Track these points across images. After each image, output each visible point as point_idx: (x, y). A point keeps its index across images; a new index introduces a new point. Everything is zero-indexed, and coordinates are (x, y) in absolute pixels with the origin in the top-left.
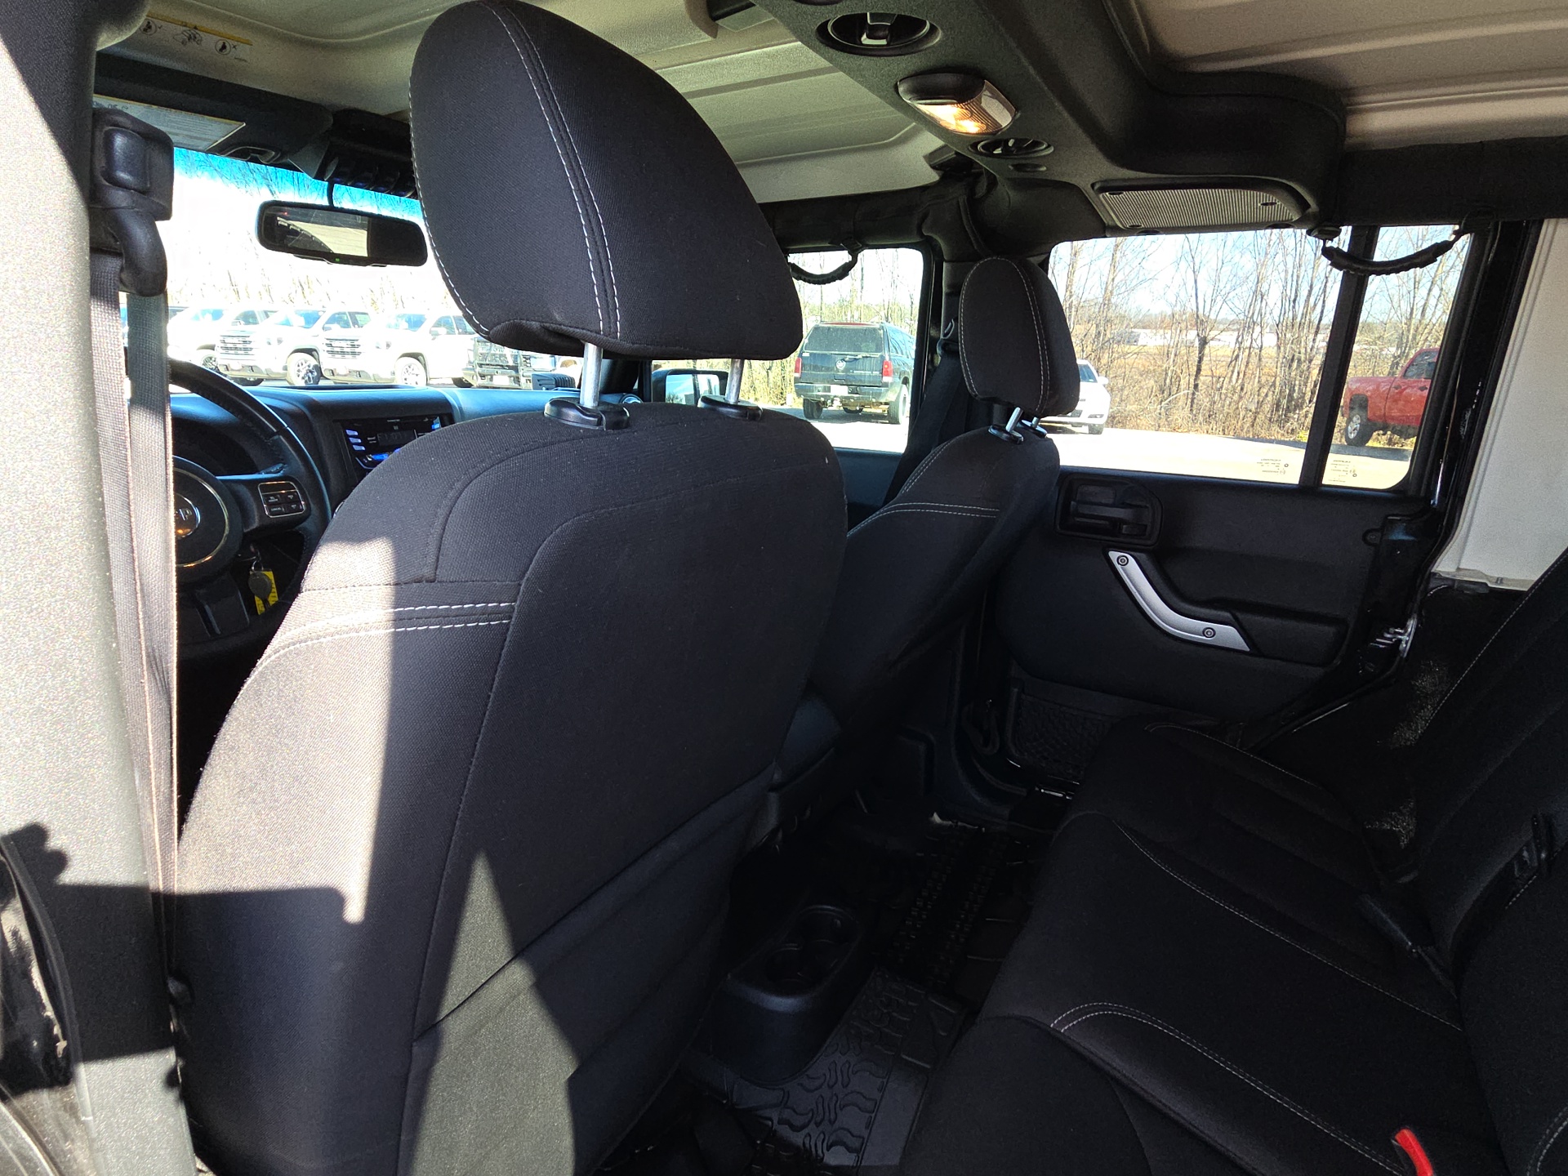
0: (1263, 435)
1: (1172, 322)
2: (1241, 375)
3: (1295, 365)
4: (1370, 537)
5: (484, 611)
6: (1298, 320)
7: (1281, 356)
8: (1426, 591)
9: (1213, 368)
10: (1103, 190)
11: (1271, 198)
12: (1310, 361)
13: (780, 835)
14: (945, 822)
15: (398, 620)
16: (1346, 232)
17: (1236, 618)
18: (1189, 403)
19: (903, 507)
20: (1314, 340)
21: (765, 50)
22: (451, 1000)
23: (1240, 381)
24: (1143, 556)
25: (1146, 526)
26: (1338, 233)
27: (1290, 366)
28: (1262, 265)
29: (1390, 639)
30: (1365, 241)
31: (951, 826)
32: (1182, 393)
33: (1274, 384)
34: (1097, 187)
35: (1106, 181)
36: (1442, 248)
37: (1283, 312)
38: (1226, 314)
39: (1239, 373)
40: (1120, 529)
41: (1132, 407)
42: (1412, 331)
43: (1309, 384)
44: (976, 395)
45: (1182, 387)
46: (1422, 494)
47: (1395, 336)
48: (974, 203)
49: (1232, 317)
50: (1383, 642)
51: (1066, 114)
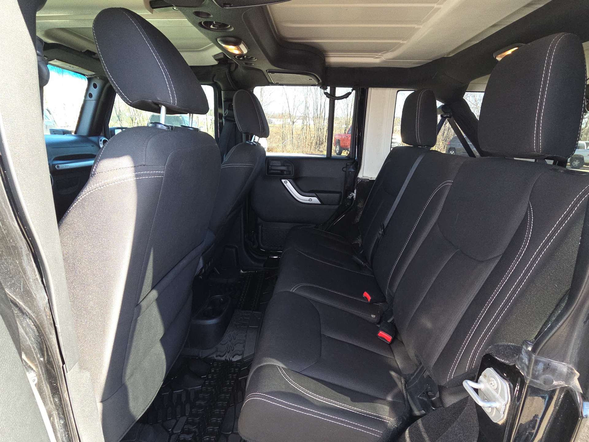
0: (314, 153)
1: (282, 116)
2: (305, 134)
3: (320, 130)
4: (344, 169)
5: (158, 173)
6: (319, 116)
7: (316, 128)
8: (357, 182)
9: (297, 132)
10: (269, 72)
11: (311, 78)
12: (324, 129)
13: (203, 270)
14: (244, 272)
15: (137, 176)
16: (329, 88)
17: (316, 195)
18: (291, 143)
19: (226, 166)
20: (324, 122)
21: (168, 19)
22: (142, 297)
23: (305, 136)
24: (291, 180)
25: (291, 171)
26: (327, 88)
27: (318, 131)
28: (306, 98)
29: (351, 196)
30: (333, 91)
31: (247, 273)
32: (289, 140)
33: (315, 137)
34: (268, 71)
35: (270, 70)
36: (349, 94)
37: (314, 114)
38: (299, 114)
39: (304, 133)
40: (284, 173)
41: (274, 145)
42: (348, 120)
43: (324, 136)
44: (242, 132)
45: (288, 138)
46: (353, 157)
47: (344, 122)
48: (230, 72)
49: (300, 115)
50: (350, 197)
51: (261, 52)
